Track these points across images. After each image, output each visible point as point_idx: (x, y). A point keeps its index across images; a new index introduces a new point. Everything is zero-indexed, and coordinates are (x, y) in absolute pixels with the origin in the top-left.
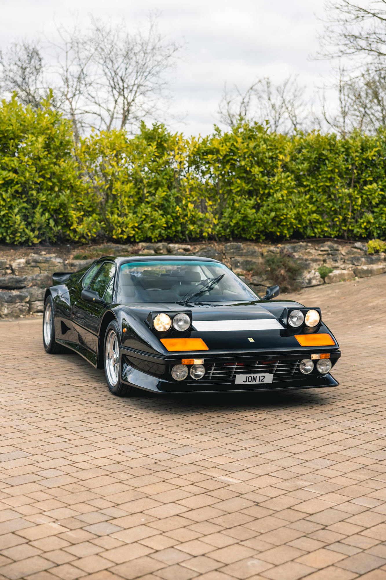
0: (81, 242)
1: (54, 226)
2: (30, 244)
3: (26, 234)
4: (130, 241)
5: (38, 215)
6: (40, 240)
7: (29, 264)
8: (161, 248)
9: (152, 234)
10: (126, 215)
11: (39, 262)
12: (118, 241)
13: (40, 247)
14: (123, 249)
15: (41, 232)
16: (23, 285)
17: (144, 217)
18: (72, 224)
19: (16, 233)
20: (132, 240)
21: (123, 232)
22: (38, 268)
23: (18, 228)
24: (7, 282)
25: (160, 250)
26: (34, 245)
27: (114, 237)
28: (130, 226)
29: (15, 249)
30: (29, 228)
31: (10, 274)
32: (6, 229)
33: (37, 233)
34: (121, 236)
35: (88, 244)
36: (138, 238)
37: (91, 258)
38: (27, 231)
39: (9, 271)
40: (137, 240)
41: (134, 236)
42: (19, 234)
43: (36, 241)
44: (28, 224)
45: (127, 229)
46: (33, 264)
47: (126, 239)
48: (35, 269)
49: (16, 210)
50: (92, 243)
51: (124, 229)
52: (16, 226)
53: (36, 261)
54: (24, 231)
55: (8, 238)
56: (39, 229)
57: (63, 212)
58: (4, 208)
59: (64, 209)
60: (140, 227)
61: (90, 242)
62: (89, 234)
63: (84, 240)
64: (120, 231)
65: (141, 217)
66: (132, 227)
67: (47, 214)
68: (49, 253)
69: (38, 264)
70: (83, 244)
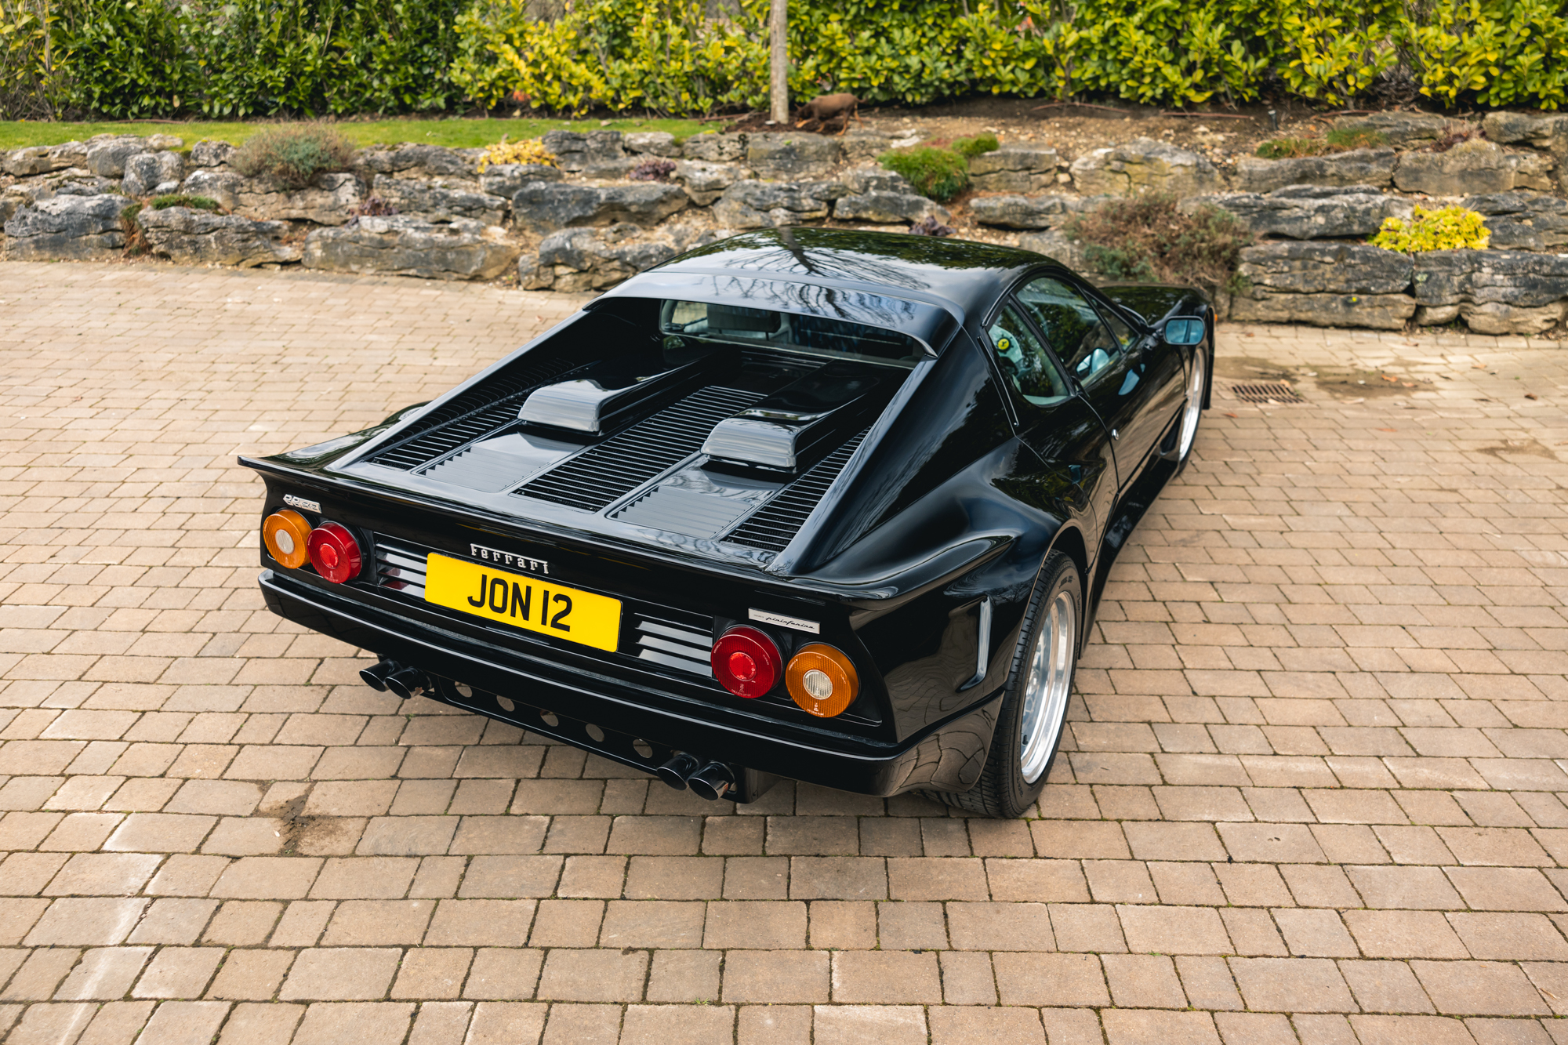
0: (1325, 102)
1: (1245, 59)
2: (1179, 104)
3: (1165, 79)
4: (1469, 103)
5: (1199, 30)
6: (1208, 94)
7: (1108, 163)
8: (1546, 132)
9: (1544, 83)
10: (1470, 26)
11: (1130, 162)
12: (1435, 104)
13: (1208, 112)
14: (1421, 130)
15: (1210, 74)
16: (1042, 223)
17: (1526, 33)
18: (1296, 54)
19: (1143, 76)
20: (1480, 101)
21: (1450, 79)
22: (1125, 177)
23: (1144, 66)
24: (998, 213)
25: (1546, 138)
26: (1189, 105)
27: (1424, 90)
28: (1472, 61)
29: (1137, 116)
30: (1183, 62)
31: (1064, 184)
32: (1118, 65)
33: (1198, 75)
34: (1443, 89)
35: (1345, 107)
36: (1498, 95)
37: (1293, 155)
38: (1167, 70)
39: (1063, 178)
40: (1494, 104)
41: (1486, 90)
42: (1147, 80)
43: (1197, 98)
44: (1178, 51)
45: (1465, 69)
46: (1116, 165)
47: (1457, 97)
48: (1119, 177)
49: (1137, 18)
50: (1356, 106)
51: (1455, 70)
52: (1137, 58)
53: (1121, 159)
54: (1158, 69)
55: (1123, 88)
56: (1207, 64)
57: (1266, 20)
58: (1112, 13)
59: (1271, 13)
60: (1509, 63)
61: (1351, 103)
62: (1351, 80)
63: (1331, 98)
64: (1440, 75)
65: (1519, 35)
66: (1481, 63)
67: (1222, 27)
68: (1217, 131)
69: (1127, 167)
70: (1331, 107)
